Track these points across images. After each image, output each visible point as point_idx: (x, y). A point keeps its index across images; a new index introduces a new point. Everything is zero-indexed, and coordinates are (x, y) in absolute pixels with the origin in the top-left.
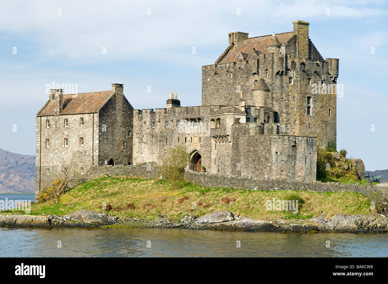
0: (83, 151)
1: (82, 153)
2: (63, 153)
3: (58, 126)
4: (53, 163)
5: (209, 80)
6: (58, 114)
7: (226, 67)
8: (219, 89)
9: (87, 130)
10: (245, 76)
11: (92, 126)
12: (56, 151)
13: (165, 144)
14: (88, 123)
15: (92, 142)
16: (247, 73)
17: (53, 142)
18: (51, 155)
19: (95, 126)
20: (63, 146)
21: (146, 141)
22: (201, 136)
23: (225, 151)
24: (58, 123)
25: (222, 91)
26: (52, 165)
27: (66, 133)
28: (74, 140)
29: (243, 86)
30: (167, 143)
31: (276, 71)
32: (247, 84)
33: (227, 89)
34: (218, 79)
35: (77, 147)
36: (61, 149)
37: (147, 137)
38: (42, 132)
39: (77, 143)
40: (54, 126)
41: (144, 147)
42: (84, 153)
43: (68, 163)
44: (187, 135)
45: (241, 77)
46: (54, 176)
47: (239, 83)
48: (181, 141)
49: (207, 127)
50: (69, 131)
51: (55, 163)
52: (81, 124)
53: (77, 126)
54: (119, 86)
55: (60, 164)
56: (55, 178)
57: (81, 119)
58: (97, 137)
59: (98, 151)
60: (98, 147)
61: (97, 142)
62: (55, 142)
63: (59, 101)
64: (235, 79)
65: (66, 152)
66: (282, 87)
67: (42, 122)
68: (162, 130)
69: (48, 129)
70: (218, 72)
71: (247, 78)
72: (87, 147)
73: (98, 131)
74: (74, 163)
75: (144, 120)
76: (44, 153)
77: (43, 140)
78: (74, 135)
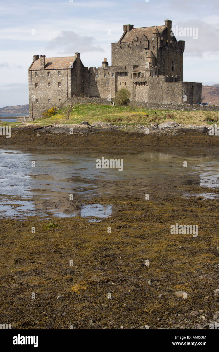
0: (60, 90)
1: (60, 91)
2: (47, 91)
3: (44, 76)
4: (40, 96)
5: (116, 51)
6: (43, 69)
7: (127, 44)
8: (123, 56)
9: (63, 78)
11: (66, 76)
12: (42, 90)
14: (63, 74)
15: (66, 85)
16: (141, 47)
17: (40, 84)
18: (39, 92)
19: (68, 76)
20: (47, 87)
21: (92, 85)
22: (126, 82)
23: (143, 90)
24: (43, 74)
25: (125, 57)
26: (40, 97)
28: (54, 83)
29: (138, 55)
30: (105, 85)
31: (159, 47)
32: (141, 54)
33: (128, 56)
34: (122, 51)
35: (56, 88)
36: (46, 88)
37: (93, 82)
38: (32, 79)
39: (57, 85)
40: (41, 76)
41: (91, 88)
42: (61, 91)
43: (50, 96)
44: (118, 81)
45: (137, 50)
46: (42, 103)
47: (136, 53)
48: (114, 85)
49: (131, 77)
50: (50, 78)
51: (42, 96)
52: (59, 74)
53: (56, 76)
54: (78, 54)
55: (45, 97)
56: (42, 105)
57: (59, 72)
58: (70, 82)
59: (70, 90)
60: (70, 87)
61: (70, 85)
62: (42, 85)
63: (43, 62)
64: (133, 51)
65: (49, 90)
66: (162, 56)
67: (32, 74)
68: (102, 78)
69: (37, 77)
70: (122, 47)
71: (141, 50)
72: (63, 88)
73: (70, 79)
74: (55, 96)
75: (91, 73)
76: (34, 91)
77: (33, 84)
78: (54, 81)
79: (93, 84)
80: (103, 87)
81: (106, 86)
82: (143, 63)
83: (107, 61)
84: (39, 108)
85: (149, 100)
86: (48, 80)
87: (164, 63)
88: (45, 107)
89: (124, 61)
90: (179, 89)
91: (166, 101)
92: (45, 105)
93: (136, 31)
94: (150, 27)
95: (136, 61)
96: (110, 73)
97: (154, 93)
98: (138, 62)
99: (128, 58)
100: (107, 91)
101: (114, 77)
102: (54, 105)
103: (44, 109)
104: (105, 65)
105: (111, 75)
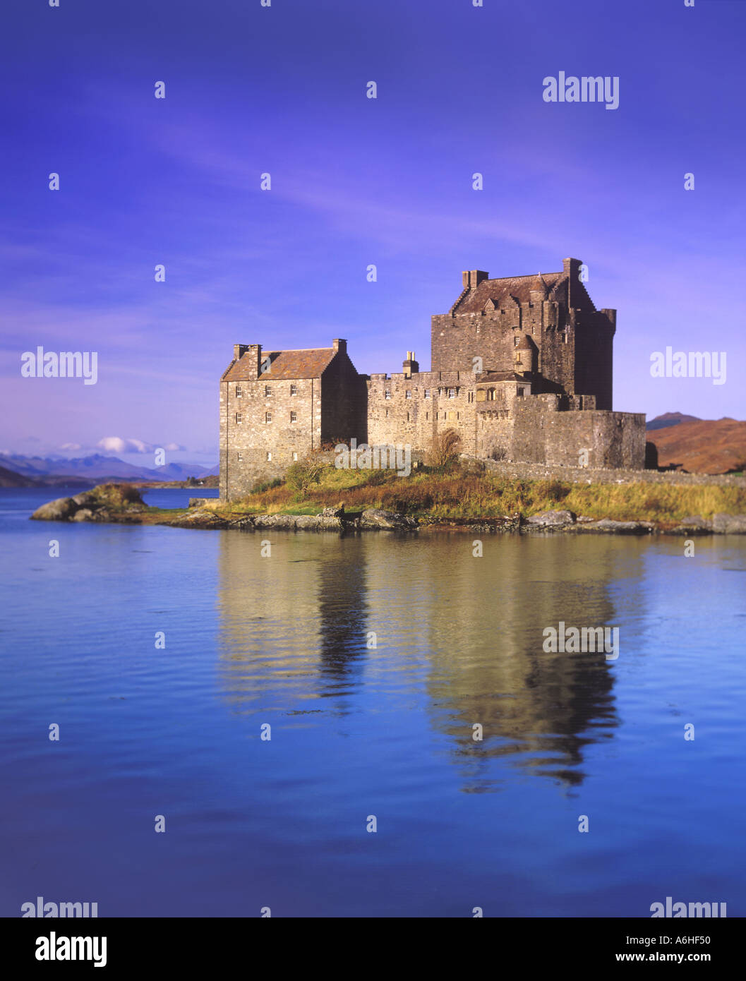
0: (295, 430)
1: (294, 432)
2: (264, 432)
3: (256, 395)
4: (247, 446)
5: (442, 334)
6: (255, 379)
7: (469, 318)
8: (458, 347)
9: (303, 402)
10: (500, 330)
11: (311, 396)
12: (253, 430)
13: (406, 421)
14: (304, 391)
15: (311, 418)
16: (503, 326)
17: (248, 417)
18: (245, 435)
19: (315, 396)
20: (264, 422)
21: (377, 417)
22: (459, 410)
23: (500, 432)
24: (255, 391)
25: (463, 350)
26: (245, 448)
27: (268, 405)
28: (281, 414)
29: (496, 344)
30: (408, 420)
31: (546, 325)
32: (503, 341)
33: (471, 348)
34: (458, 334)
35: (286, 425)
36: (260, 426)
37: (378, 411)
38: (229, 404)
39: (286, 418)
40: (249, 395)
41: (375, 425)
42: (297, 433)
43: (272, 444)
44: (439, 409)
45: (493, 332)
46: (250, 463)
47: (490, 340)
48: (431, 417)
49: (471, 399)
50: (272, 401)
51: (250, 446)
52: (292, 392)
53: (287, 395)
54: (343, 344)
55: (260, 447)
56: (251, 466)
57: (292, 387)
58: (319, 410)
59: (319, 430)
60: (319, 424)
61: (319, 417)
62: (251, 417)
63: (257, 361)
64: (484, 335)
65: (268, 430)
66: (554, 346)
67: (230, 390)
68: (401, 402)
69: (240, 398)
70: (457, 324)
71: (503, 333)
72: (302, 425)
73: (319, 403)
74: (282, 445)
75: (374, 388)
76: (233, 431)
77: (232, 414)
78: (281, 408)
79: (378, 416)
80: (404, 423)
81: (410, 420)
82: (507, 365)
83: (416, 360)
84: (243, 475)
85: (514, 455)
86: (267, 405)
87: (561, 364)
88: (258, 471)
89: (461, 360)
90: (584, 430)
91: (552, 459)
92: (258, 468)
93: (493, 286)
94: (528, 276)
95: (492, 360)
96: (421, 388)
97: (528, 439)
98: (495, 362)
99: (471, 353)
100: (412, 433)
101: (430, 399)
102: (278, 467)
103: (255, 478)
104: (410, 368)
105: (422, 394)
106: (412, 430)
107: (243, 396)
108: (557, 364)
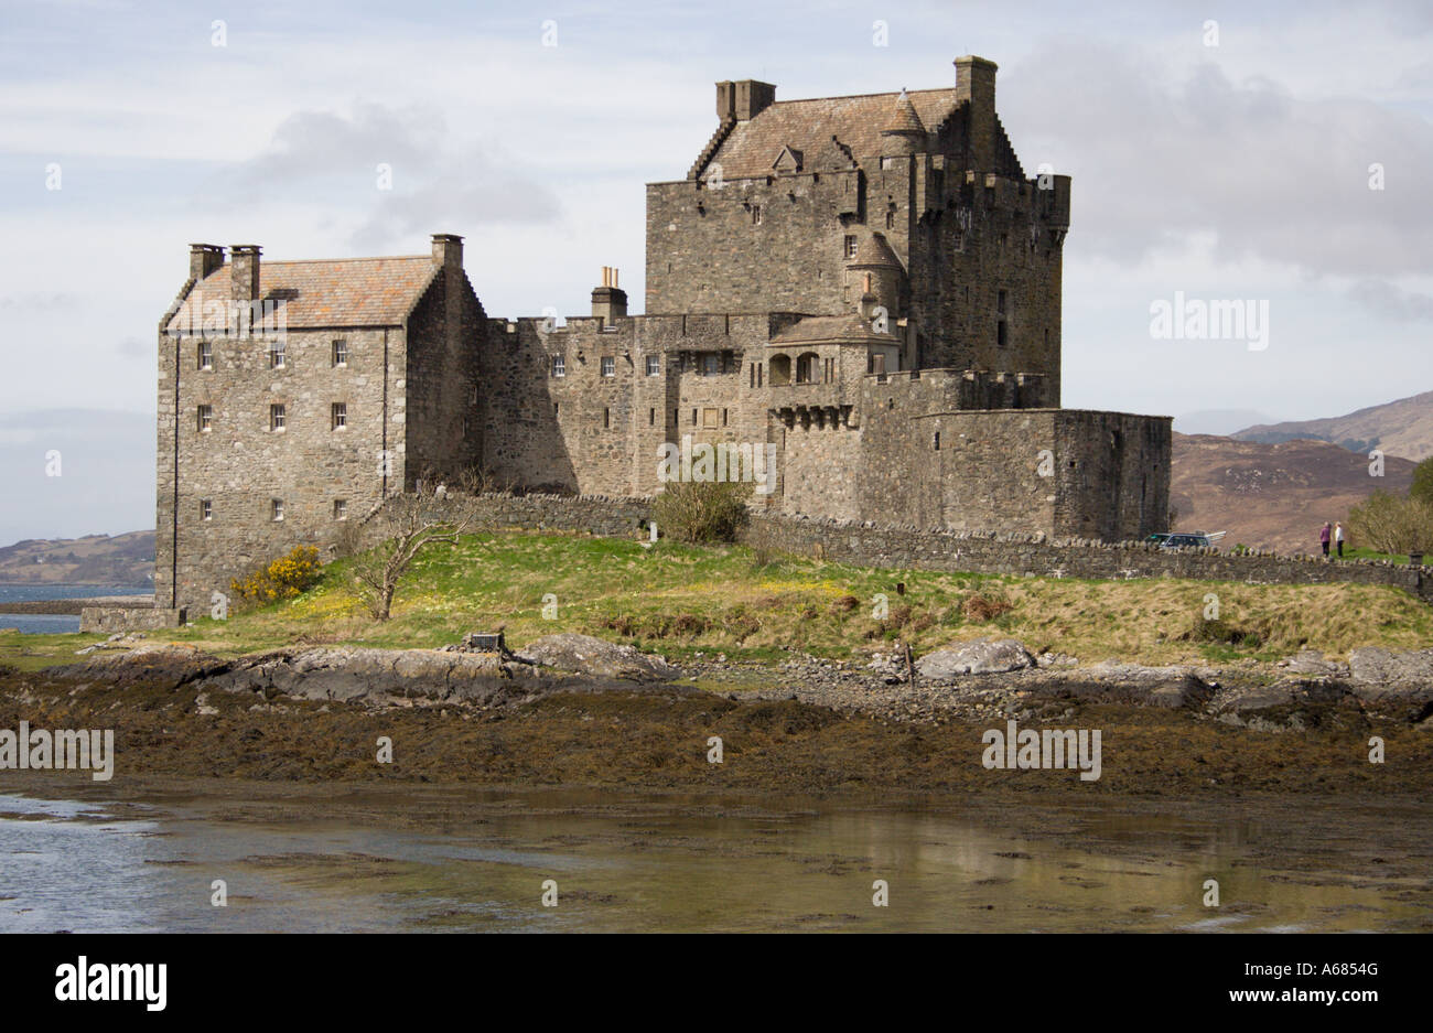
0: (343, 447)
1: (340, 452)
2: (267, 452)
3: (247, 365)
4: (225, 483)
5: (672, 227)
7: (739, 191)
8: (711, 257)
9: (361, 381)
10: (811, 219)
11: (381, 369)
12: (238, 445)
13: (601, 429)
14: (364, 357)
15: (380, 419)
16: (817, 211)
17: (226, 414)
18: (219, 458)
19: (391, 368)
20: (267, 428)
21: (531, 419)
22: (729, 405)
23: (827, 454)
24: (244, 355)
25: (723, 265)
26: (220, 488)
27: (277, 387)
28: (309, 408)
29: (801, 251)
30: (607, 425)
31: (921, 209)
32: (818, 246)
33: (741, 260)
34: (710, 227)
35: (321, 434)
36: (258, 437)
37: (535, 405)
38: (181, 385)
39: (322, 420)
40: (230, 364)
41: (526, 437)
42: (348, 454)
43: (284, 484)
44: (681, 403)
45: (794, 224)
46: (231, 525)
47: (787, 242)
48: (661, 420)
49: (756, 379)
50: (287, 379)
51: (233, 484)
52: (337, 358)
53: (323, 365)
54: (453, 244)
55: (255, 488)
56: (235, 532)
57: (336, 344)
58: (402, 402)
59: (402, 448)
60: (401, 434)
61: (400, 418)
62: (234, 416)
63: (249, 283)
64: (773, 230)
65: (277, 447)
66: (937, 259)
67: (182, 351)
68: (591, 383)
69: (208, 372)
70: (707, 204)
71: (817, 226)
72: (361, 435)
73: (402, 383)
74: (311, 483)
75: (525, 351)
76: (190, 449)
77: (187, 410)
78: (306, 395)
79: (535, 415)
80: (597, 432)
81: (611, 427)
82: (827, 300)
83: (621, 287)
84: (215, 553)
85: (863, 511)
86: (273, 388)
87: (952, 300)
88: (249, 545)
89: (716, 287)
91: (961, 519)
92: (251, 537)
93: (789, 116)
94: (872, 96)
95: (791, 290)
96: (638, 352)
97: (894, 474)
98: (797, 293)
99: (742, 270)
100: (615, 456)
101: (659, 377)
102: (302, 534)
103: (243, 559)
104: (608, 305)
105: (639, 365)
106: (615, 449)
107: (215, 367)
108: (943, 300)
